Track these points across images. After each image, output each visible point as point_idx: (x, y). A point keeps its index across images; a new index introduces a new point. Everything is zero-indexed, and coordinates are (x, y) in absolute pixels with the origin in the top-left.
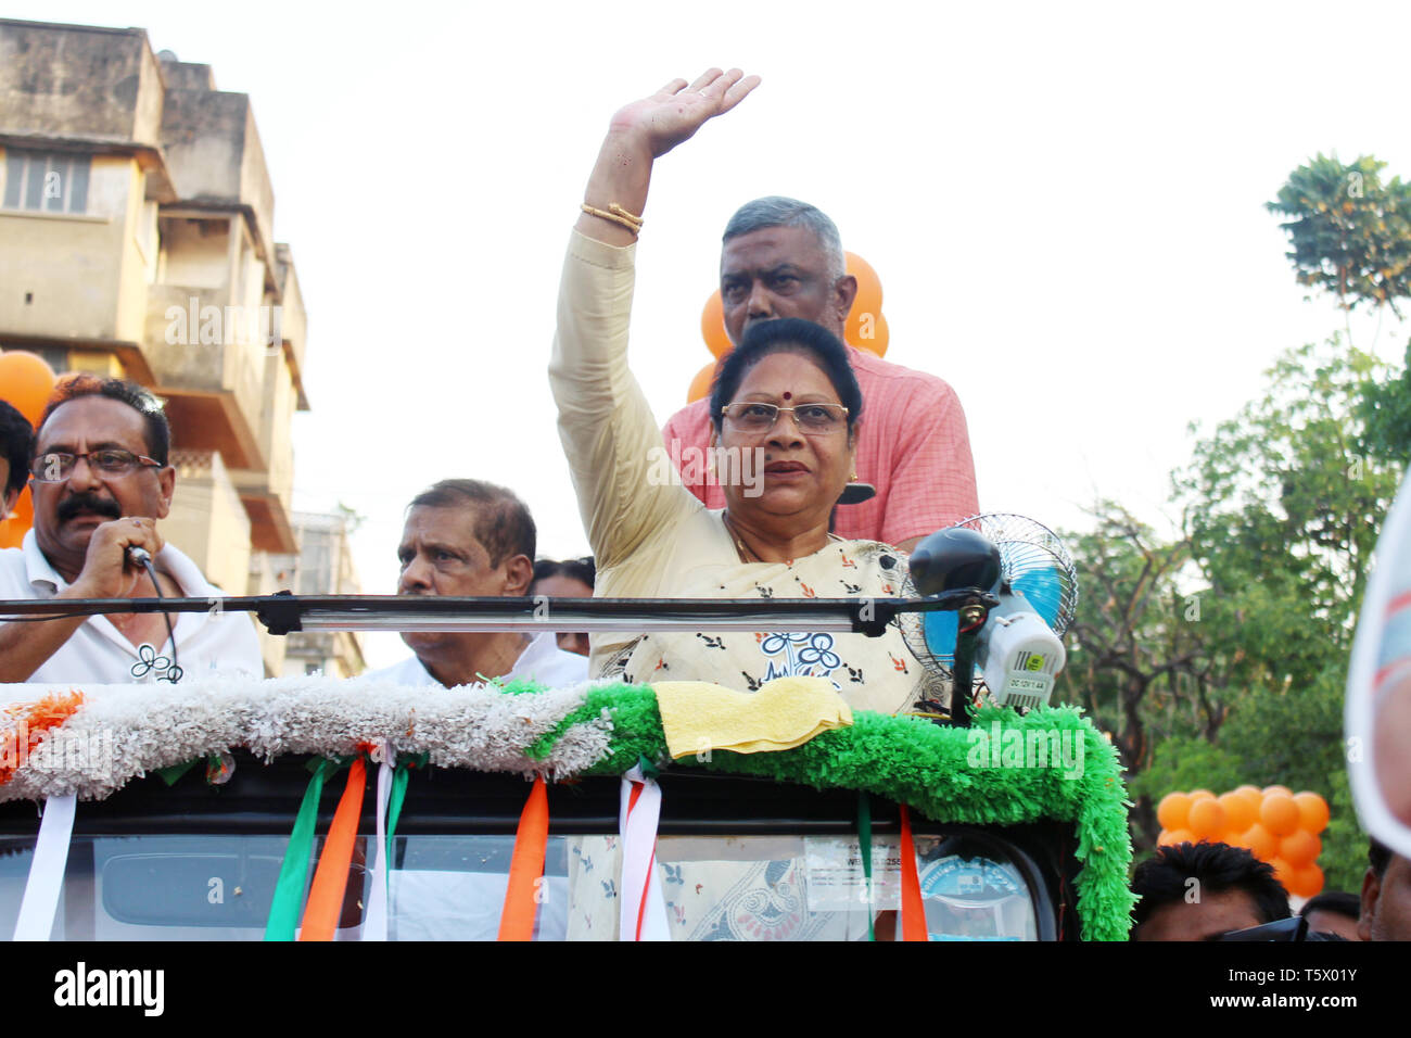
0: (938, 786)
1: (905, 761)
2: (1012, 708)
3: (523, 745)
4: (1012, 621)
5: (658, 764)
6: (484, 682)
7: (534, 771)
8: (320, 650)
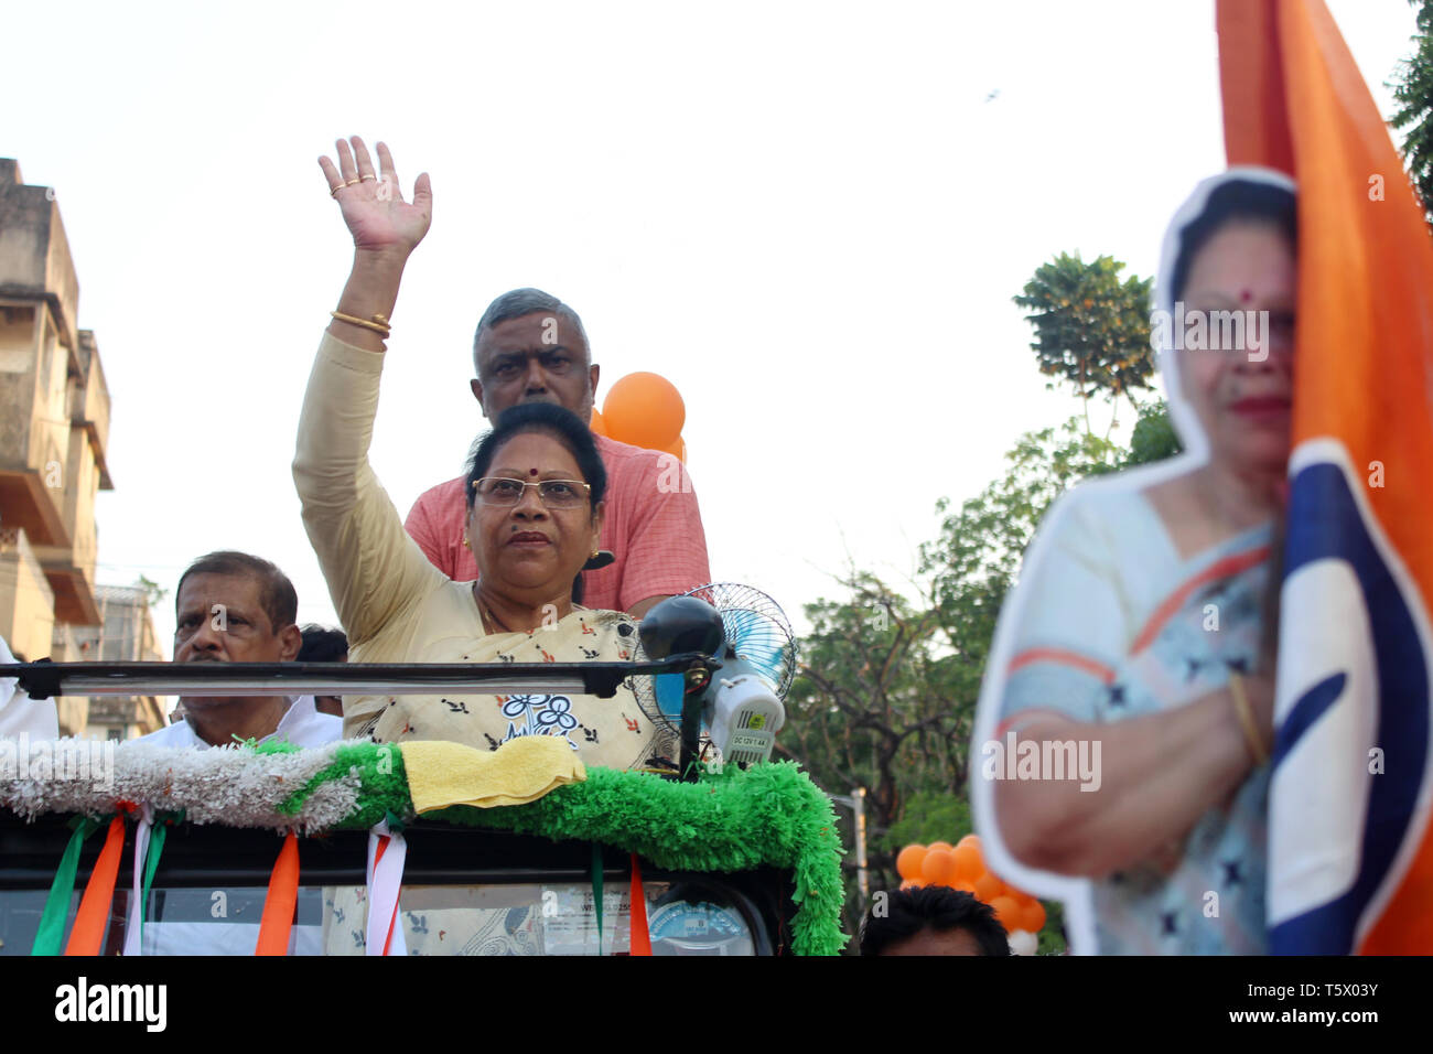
0: (665, 836)
1: (635, 813)
2: (736, 763)
3: (275, 802)
4: (736, 683)
5: (404, 818)
6: (240, 743)
7: (286, 827)
8: (123, 716)
